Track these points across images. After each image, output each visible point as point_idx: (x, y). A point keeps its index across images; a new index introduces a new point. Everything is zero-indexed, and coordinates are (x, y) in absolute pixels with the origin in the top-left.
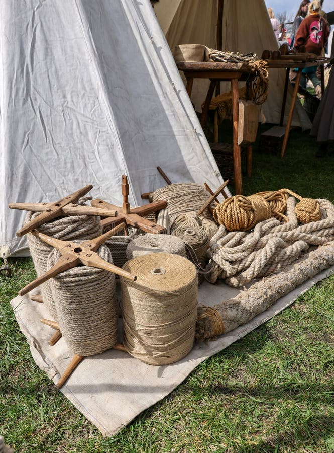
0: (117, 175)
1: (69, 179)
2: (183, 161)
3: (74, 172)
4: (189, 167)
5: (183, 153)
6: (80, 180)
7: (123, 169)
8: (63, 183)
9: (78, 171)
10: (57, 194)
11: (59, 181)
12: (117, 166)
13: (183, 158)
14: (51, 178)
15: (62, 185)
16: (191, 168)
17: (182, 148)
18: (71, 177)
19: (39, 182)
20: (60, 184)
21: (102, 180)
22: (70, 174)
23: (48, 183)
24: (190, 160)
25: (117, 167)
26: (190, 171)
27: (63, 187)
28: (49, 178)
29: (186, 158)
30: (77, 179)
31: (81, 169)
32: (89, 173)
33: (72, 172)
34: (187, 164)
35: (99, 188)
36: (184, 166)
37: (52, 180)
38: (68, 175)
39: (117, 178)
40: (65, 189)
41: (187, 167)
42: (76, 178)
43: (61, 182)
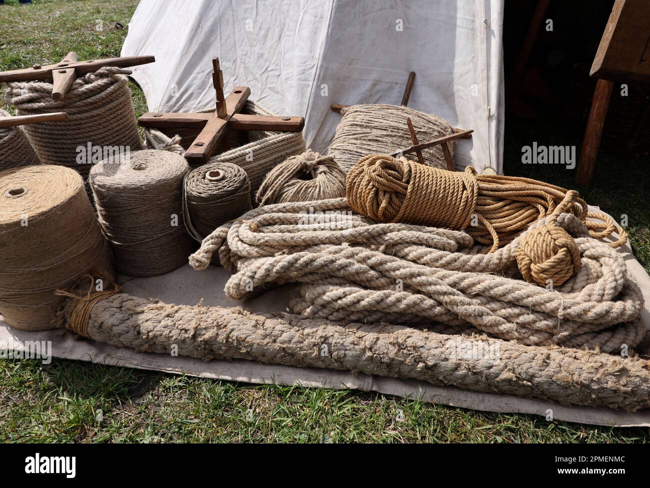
0: (305, 62)
1: (254, 52)
2: (452, 73)
3: (264, 43)
4: (456, 87)
5: (457, 60)
6: (265, 56)
7: (317, 56)
8: (246, 54)
9: (269, 43)
10: (233, 67)
11: (243, 50)
12: (311, 50)
13: (453, 69)
14: (237, 44)
15: (243, 57)
16: (459, 90)
17: (458, 51)
18: (257, 49)
19: (221, 45)
20: (242, 55)
21: (287, 65)
22: (259, 44)
23: (231, 50)
24: (461, 76)
25: (311, 52)
26: (456, 96)
27: (243, 61)
28: (235, 43)
29: (457, 71)
30: (262, 55)
31: (273, 42)
32: (278, 50)
33: (262, 42)
34: (455, 81)
35: (279, 75)
36: (450, 83)
37: (237, 47)
38: (256, 46)
39: (303, 68)
40: (244, 63)
41: (453, 86)
42: (261, 52)
43: (245, 53)
